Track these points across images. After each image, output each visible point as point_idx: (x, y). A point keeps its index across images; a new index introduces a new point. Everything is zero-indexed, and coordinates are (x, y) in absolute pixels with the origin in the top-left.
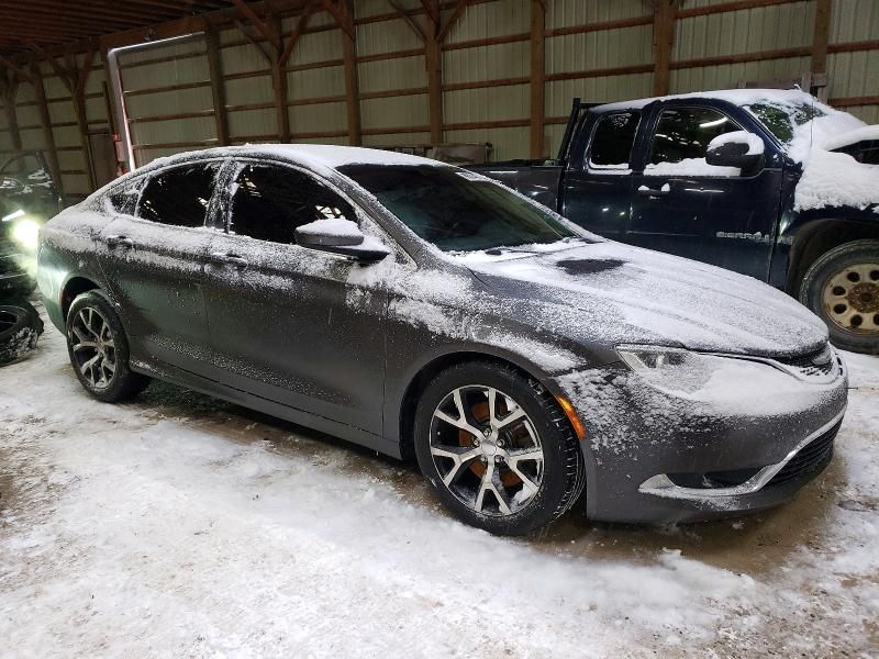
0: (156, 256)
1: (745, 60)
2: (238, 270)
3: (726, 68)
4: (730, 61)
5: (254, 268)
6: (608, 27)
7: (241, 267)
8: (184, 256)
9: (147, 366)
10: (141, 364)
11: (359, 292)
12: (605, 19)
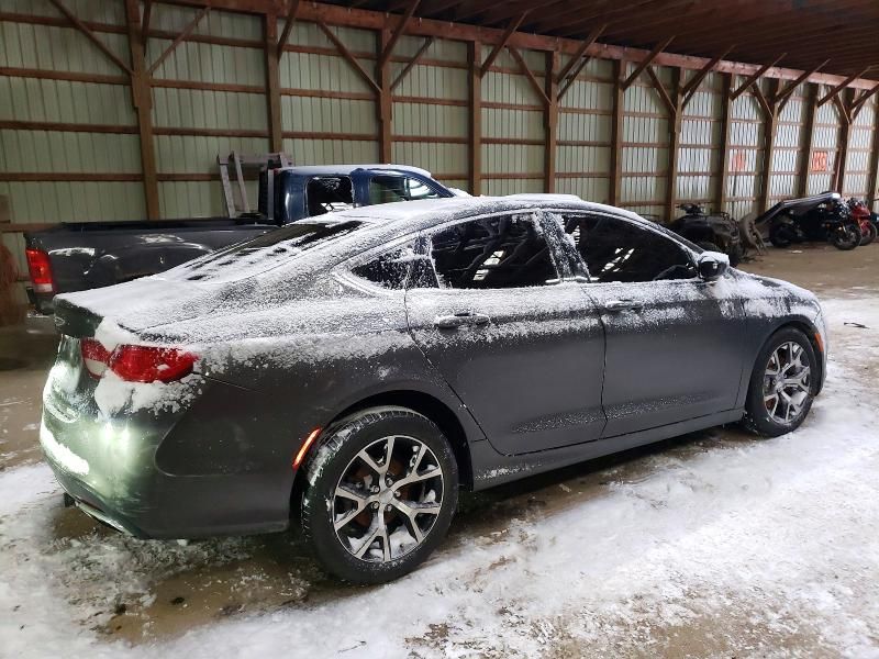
0: (534, 323)
1: (219, 134)
2: (637, 312)
3: (201, 139)
4: (205, 133)
5: (650, 306)
6: (70, 78)
7: (637, 309)
8: (573, 314)
9: (503, 471)
10: (494, 473)
11: (727, 304)
12: (62, 67)
